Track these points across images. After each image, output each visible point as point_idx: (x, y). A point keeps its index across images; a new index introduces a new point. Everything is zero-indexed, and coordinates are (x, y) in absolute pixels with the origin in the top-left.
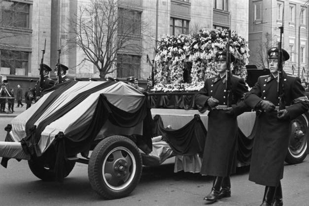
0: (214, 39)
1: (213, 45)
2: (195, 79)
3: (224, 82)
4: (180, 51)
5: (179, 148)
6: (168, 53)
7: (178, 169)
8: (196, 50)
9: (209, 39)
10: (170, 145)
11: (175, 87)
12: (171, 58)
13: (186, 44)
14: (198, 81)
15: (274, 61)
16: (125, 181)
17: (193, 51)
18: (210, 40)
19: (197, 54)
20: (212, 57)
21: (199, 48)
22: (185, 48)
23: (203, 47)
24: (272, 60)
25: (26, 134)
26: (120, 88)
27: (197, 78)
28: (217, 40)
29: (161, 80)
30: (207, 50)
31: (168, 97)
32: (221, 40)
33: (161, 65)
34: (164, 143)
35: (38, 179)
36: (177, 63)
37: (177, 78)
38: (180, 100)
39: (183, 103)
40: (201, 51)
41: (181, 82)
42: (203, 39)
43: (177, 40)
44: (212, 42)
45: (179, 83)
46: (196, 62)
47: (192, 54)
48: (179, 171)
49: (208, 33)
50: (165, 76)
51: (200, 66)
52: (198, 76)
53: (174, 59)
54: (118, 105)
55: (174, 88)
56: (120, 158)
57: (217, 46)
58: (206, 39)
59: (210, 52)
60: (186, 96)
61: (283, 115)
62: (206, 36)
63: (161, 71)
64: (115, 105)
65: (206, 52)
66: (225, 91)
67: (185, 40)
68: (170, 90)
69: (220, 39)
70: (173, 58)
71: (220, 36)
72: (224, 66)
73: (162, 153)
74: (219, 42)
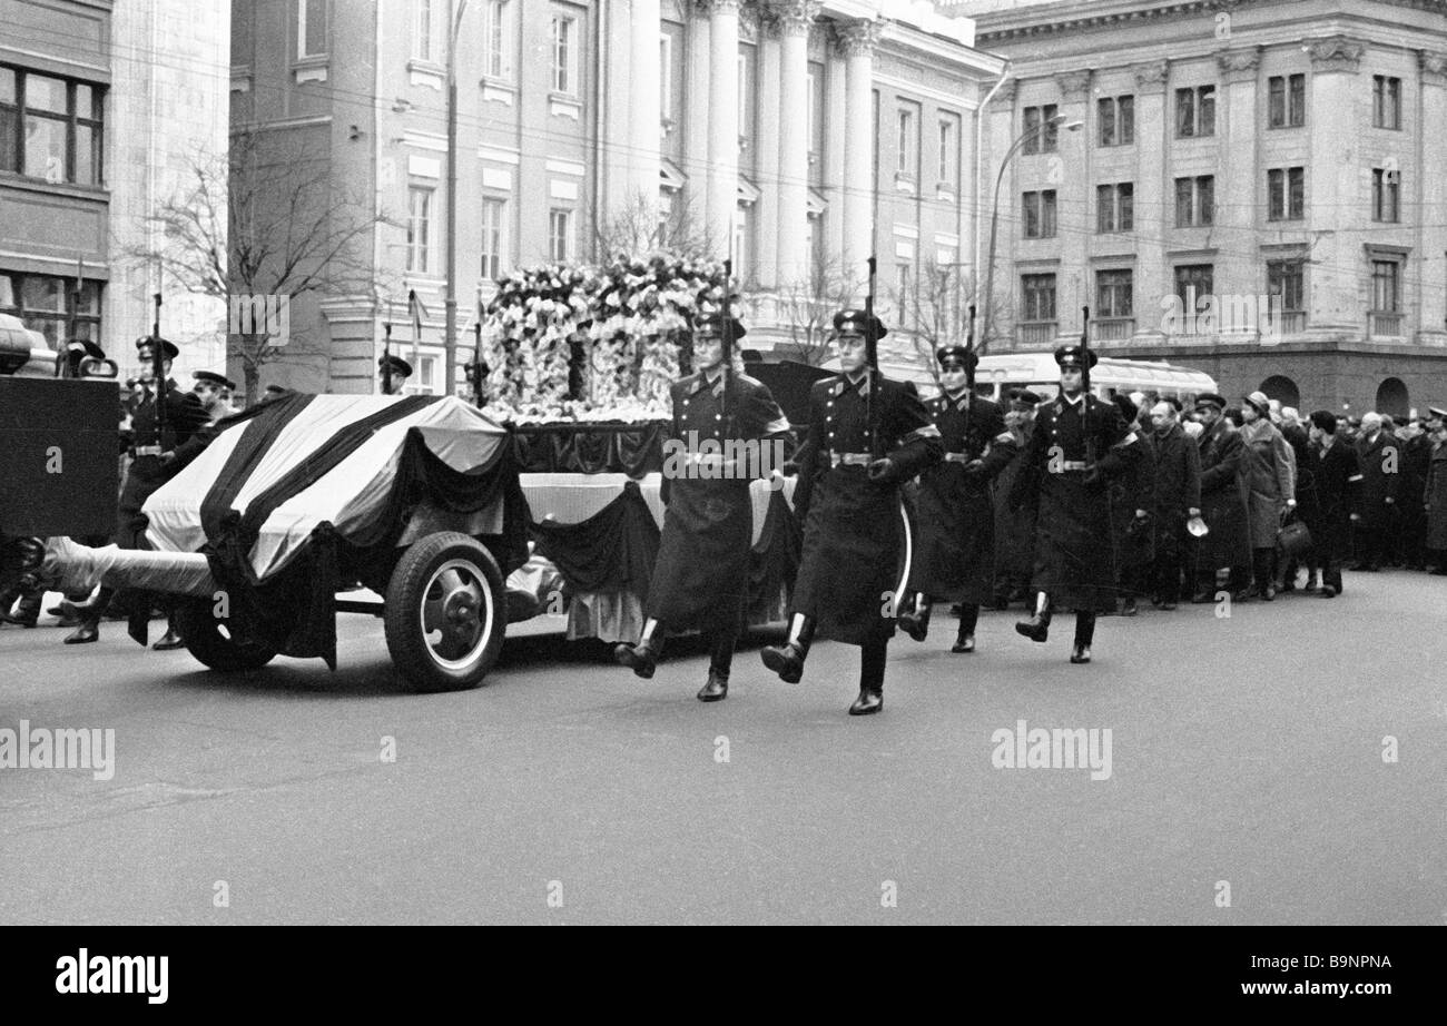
0: (663, 281)
1: (663, 297)
2: (609, 389)
3: (715, 392)
4: (561, 309)
5: (581, 576)
6: (525, 315)
7: (577, 634)
8: (614, 311)
9: (650, 282)
10: (559, 566)
11: (547, 411)
12: (534, 331)
13: (576, 290)
14: (619, 394)
15: (851, 343)
16: (471, 645)
17: (605, 312)
18: (654, 283)
19: (616, 322)
20: (659, 330)
21: (624, 304)
22: (573, 300)
23: (633, 302)
24: (848, 341)
25: (203, 533)
26: (452, 412)
27: (616, 387)
28: (672, 286)
29: (504, 392)
30: (647, 310)
31: (529, 439)
32: (681, 282)
33: (502, 348)
34: (543, 559)
35: (203, 667)
36: (553, 344)
37: (552, 386)
38: (567, 447)
39: (575, 454)
40: (628, 313)
41: (565, 397)
42: (632, 280)
43: (549, 281)
44: (660, 288)
45: (558, 399)
46: (612, 342)
47: (602, 320)
48: (579, 637)
49: (645, 264)
50: (514, 381)
51: (622, 354)
52: (617, 380)
53: (544, 333)
54: (447, 456)
55: (544, 415)
56: (458, 587)
57: (672, 302)
58: (640, 280)
59: (654, 317)
60: (583, 435)
61: (883, 473)
62: (640, 271)
63: (503, 367)
64: (441, 456)
65: (642, 316)
66: (718, 417)
67: (571, 278)
68: (535, 419)
69: (681, 280)
70: (539, 332)
71: (680, 272)
72: (715, 353)
73: (541, 586)
74: (676, 288)
